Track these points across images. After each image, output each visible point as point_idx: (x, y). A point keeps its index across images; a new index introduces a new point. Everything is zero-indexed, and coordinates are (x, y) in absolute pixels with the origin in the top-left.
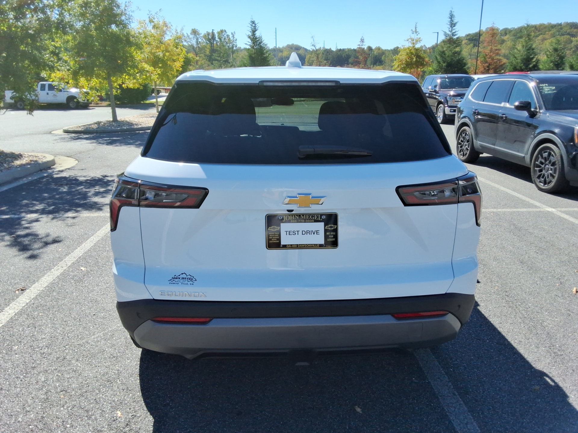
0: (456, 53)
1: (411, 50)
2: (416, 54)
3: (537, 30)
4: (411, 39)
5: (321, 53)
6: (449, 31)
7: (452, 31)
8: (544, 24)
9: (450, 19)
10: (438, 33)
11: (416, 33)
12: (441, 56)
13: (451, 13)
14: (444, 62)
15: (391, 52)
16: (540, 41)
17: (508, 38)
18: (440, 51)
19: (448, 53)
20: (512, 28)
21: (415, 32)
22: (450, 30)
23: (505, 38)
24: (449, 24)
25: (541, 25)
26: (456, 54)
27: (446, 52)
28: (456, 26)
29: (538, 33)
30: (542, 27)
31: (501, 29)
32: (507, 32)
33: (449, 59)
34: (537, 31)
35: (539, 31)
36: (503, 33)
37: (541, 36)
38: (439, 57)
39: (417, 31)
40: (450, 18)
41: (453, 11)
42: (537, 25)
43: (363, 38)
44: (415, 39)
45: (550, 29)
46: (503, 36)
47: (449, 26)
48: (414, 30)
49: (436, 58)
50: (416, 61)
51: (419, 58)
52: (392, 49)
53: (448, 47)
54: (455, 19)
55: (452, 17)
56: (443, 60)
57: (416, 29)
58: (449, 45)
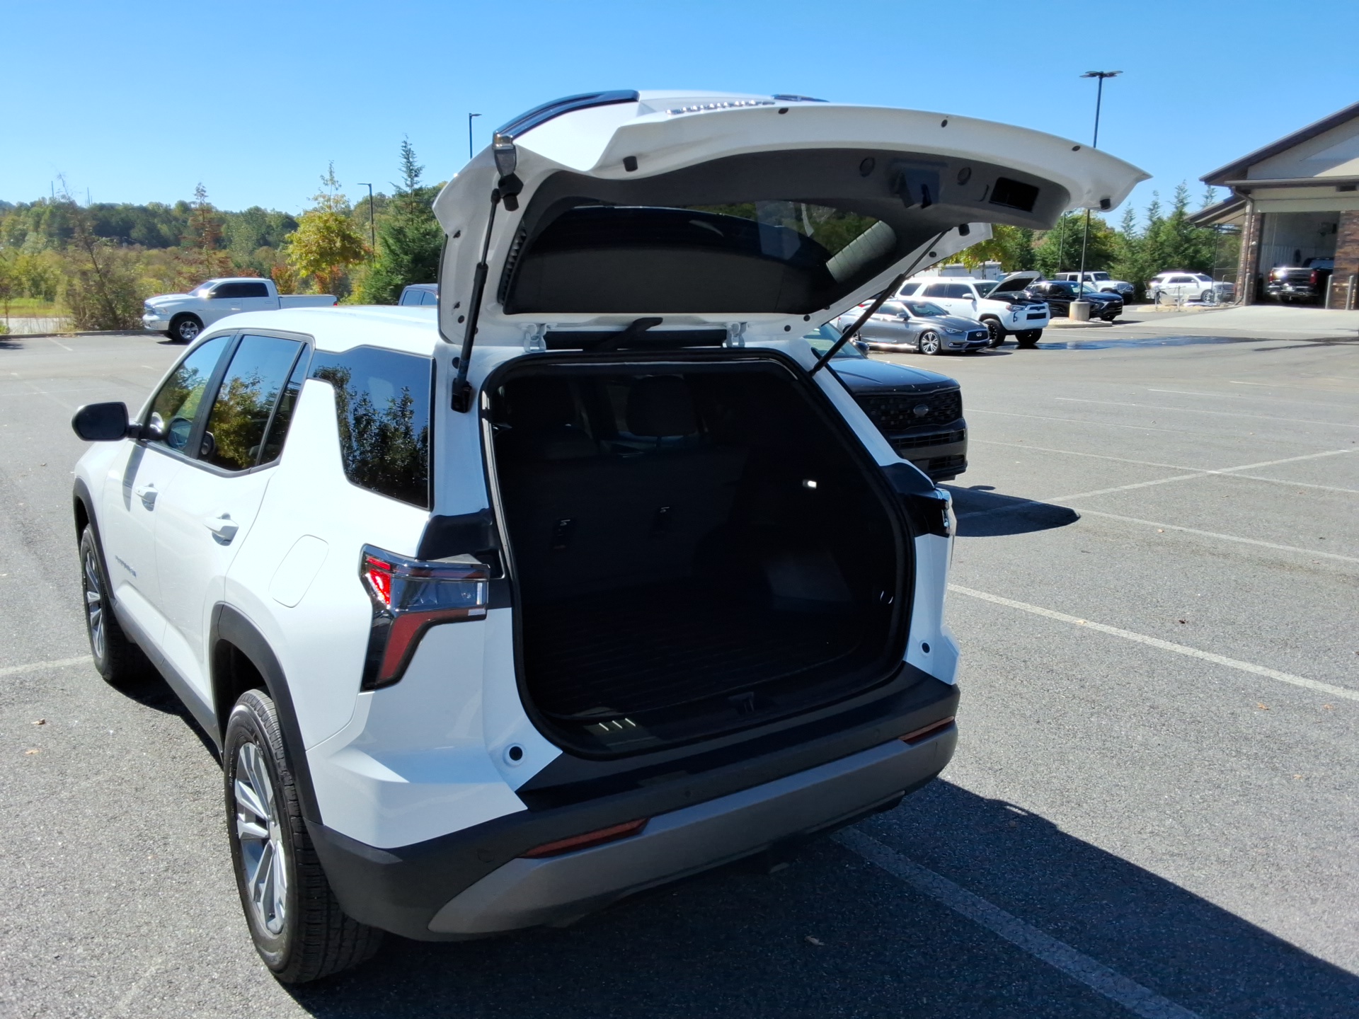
0: (428, 234)
1: (326, 221)
2: (339, 231)
4: (324, 197)
5: (48, 212)
6: (406, 184)
7: (412, 185)
9: (405, 160)
10: (370, 185)
11: (333, 183)
12: (398, 240)
13: (405, 147)
14: (406, 254)
15: (242, 219)
18: (393, 228)
19: (410, 233)
21: (329, 183)
22: (409, 183)
24: (404, 169)
26: (428, 237)
27: (407, 230)
28: (420, 175)
33: (415, 247)
38: (391, 241)
39: (336, 179)
40: (405, 158)
41: (408, 142)
43: (201, 188)
44: (332, 197)
47: (405, 176)
48: (327, 177)
49: (386, 242)
50: (343, 246)
51: (349, 242)
52: (243, 211)
53: (408, 220)
54: (415, 160)
55: (408, 154)
56: (401, 248)
57: (331, 175)
58: (410, 216)
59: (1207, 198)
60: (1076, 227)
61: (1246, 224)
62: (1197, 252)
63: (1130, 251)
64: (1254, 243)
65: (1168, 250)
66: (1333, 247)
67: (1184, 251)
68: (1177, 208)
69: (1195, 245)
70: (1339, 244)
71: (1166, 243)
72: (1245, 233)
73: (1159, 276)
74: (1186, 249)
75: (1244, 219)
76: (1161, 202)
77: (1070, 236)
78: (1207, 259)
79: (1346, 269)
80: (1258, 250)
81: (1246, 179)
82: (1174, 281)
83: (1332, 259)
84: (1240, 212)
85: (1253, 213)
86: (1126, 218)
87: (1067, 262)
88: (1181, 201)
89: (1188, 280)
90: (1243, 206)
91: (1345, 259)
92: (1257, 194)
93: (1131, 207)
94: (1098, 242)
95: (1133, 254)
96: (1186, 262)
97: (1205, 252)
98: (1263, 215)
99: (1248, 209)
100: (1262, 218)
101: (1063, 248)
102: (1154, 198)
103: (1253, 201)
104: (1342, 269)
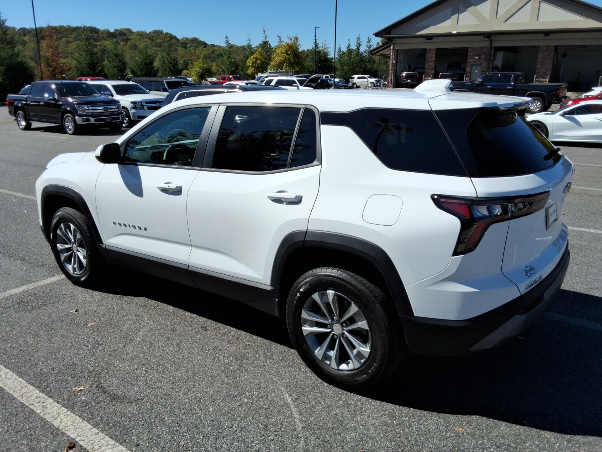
3: (58, 32)
8: (64, 27)
16: (64, 44)
17: (29, 39)
20: (31, 28)
23: (26, 38)
25: (61, 27)
26: (14, 57)
29: (60, 36)
30: (62, 29)
31: (18, 29)
32: (26, 32)
33: (6, 62)
34: (58, 34)
35: (61, 33)
36: (22, 32)
37: (64, 38)
42: (57, 26)
45: (72, 31)
46: (22, 36)
59: (368, 42)
60: (320, 55)
61: (391, 54)
62: (366, 66)
63: (341, 65)
64: (395, 62)
65: (355, 65)
66: (424, 63)
67: (360, 66)
68: (357, 47)
69: (365, 63)
70: (426, 62)
71: (354, 62)
72: (391, 58)
73: (353, 76)
74: (362, 65)
75: (390, 52)
76: (351, 44)
77: (318, 59)
78: (370, 69)
79: (429, 72)
80: (396, 65)
81: (390, 34)
82: (359, 78)
83: (424, 68)
84: (389, 48)
85: (394, 49)
86: (338, 51)
87: (317, 70)
88: (359, 44)
89: (364, 78)
90: (390, 46)
91: (429, 68)
92: (395, 41)
93: (340, 46)
94: (328, 61)
95: (342, 67)
96: (362, 70)
97: (369, 66)
98: (398, 50)
99: (392, 47)
100: (397, 51)
101: (316, 64)
102: (348, 42)
103: (394, 44)
104: (428, 72)
